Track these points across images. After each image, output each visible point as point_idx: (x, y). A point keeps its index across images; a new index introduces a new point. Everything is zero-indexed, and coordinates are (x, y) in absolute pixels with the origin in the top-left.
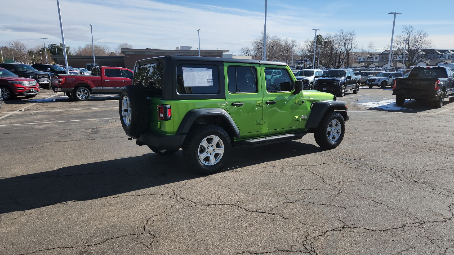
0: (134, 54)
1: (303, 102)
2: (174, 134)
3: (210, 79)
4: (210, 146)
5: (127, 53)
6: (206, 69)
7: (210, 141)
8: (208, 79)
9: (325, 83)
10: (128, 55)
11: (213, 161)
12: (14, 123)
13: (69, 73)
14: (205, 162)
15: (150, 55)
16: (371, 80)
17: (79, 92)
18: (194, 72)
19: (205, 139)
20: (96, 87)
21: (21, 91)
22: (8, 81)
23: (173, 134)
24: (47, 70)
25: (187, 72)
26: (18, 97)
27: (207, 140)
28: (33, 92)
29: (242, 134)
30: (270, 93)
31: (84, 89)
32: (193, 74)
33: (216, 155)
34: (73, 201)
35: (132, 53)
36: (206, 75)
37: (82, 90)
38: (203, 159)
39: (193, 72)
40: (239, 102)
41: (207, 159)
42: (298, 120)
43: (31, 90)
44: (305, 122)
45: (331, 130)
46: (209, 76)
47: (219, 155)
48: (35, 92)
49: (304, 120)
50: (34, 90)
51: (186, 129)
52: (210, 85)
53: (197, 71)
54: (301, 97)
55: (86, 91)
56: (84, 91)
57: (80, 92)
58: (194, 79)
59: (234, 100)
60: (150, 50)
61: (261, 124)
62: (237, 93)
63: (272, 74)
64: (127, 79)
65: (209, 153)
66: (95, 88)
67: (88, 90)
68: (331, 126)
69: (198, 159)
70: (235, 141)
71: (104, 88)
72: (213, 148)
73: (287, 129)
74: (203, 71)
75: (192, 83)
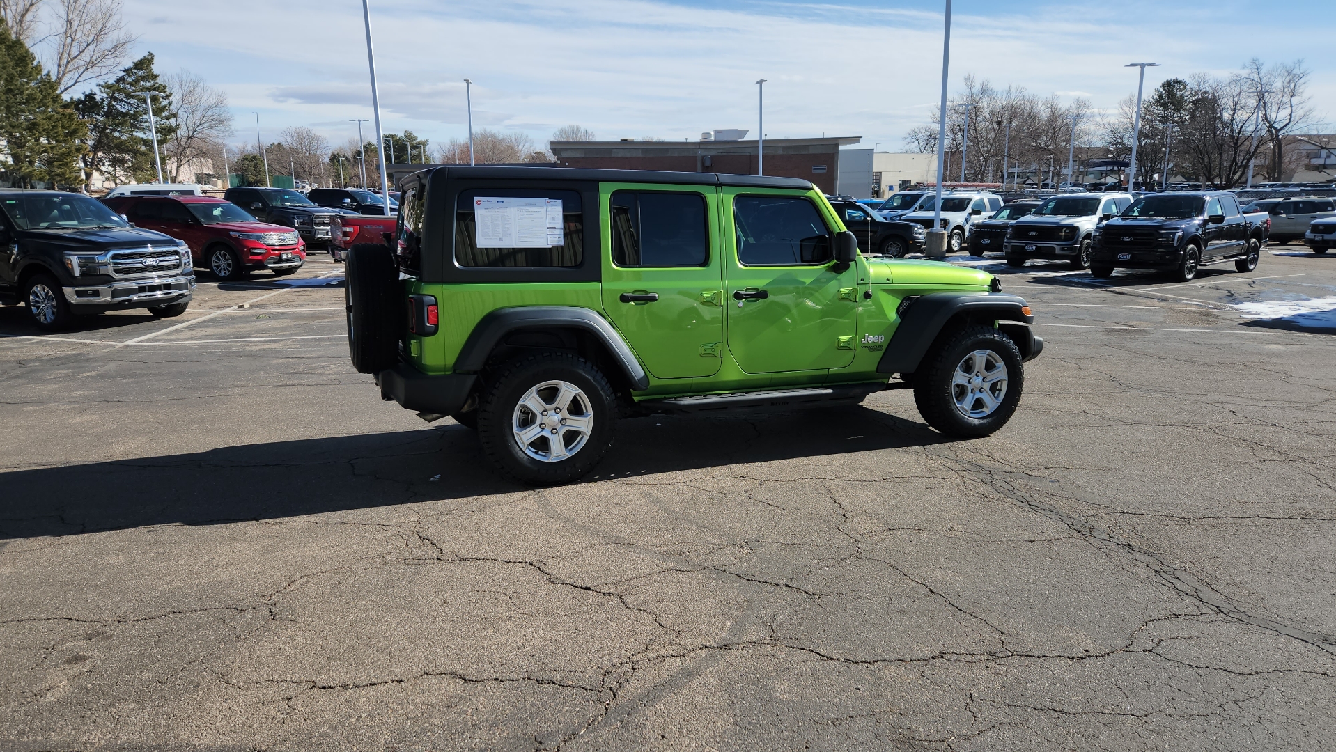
0: (583, 156)
1: (867, 296)
2: (447, 373)
3: (555, 228)
4: (551, 410)
5: (564, 155)
6: (546, 200)
7: (550, 396)
8: (550, 228)
9: (1127, 239)
10: (567, 159)
11: (558, 451)
12: (207, 337)
13: (391, 211)
14: (536, 453)
15: (627, 158)
16: (1321, 228)
18: (508, 210)
19: (534, 388)
21: (260, 257)
22: (231, 233)
23: (444, 373)
24: (344, 203)
25: (486, 209)
26: (252, 272)
27: (539, 392)
28: (287, 260)
29: (654, 382)
30: (750, 266)
32: (506, 214)
33: (570, 437)
34: (177, 524)
35: (578, 155)
36: (542, 218)
38: (527, 443)
39: (504, 210)
40: (646, 292)
41: (542, 444)
42: (847, 348)
43: (284, 256)
44: (879, 354)
45: (969, 383)
46: (553, 219)
47: (580, 436)
48: (293, 261)
49: (872, 348)
50: (290, 256)
51: (476, 362)
52: (555, 244)
53: (518, 206)
54: (862, 280)
58: (508, 228)
59: (629, 287)
60: (633, 143)
61: (715, 353)
62: (639, 267)
63: (969, 210)
65: (548, 429)
68: (968, 368)
69: (513, 442)
70: (636, 399)
72: (560, 416)
73: (808, 374)
74: (534, 205)
75: (501, 239)
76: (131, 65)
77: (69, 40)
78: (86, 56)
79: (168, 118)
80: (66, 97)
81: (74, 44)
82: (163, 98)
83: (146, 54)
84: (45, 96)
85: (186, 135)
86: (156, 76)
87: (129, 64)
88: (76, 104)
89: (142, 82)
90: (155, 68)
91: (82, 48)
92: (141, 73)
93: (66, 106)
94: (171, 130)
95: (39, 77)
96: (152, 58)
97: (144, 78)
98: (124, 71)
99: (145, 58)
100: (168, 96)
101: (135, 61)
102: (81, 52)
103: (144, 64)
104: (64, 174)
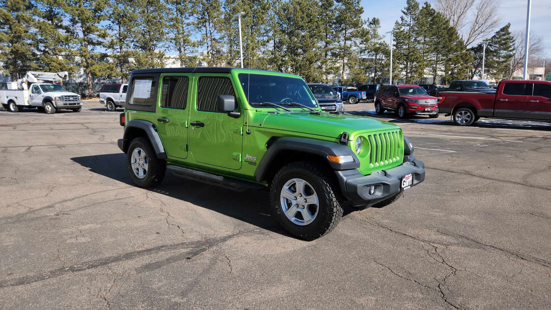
1: (248, 132)
4: (140, 159)
6: (148, 80)
8: (148, 91)
11: (141, 175)
17: (459, 114)
18: (141, 84)
19: (136, 149)
20: (484, 108)
21: (414, 110)
22: (406, 99)
25: (137, 84)
29: (168, 157)
31: (467, 110)
36: (147, 87)
37: (463, 112)
38: (135, 169)
40: (165, 118)
41: (138, 171)
45: (295, 199)
52: (148, 97)
54: (246, 123)
55: (469, 114)
56: (466, 113)
57: (461, 114)
58: (140, 91)
64: (540, 97)
65: (139, 166)
66: (482, 110)
67: (472, 112)
70: (167, 162)
71: (496, 110)
72: (142, 162)
74: (146, 82)
76: (499, 30)
77: (476, 24)
78: (480, 29)
79: (511, 51)
80: (468, 47)
81: (477, 25)
82: (511, 42)
83: (507, 24)
84: (457, 48)
85: (520, 57)
86: (510, 33)
87: (498, 29)
88: (473, 49)
89: (503, 37)
90: (510, 30)
91: (480, 26)
92: (503, 33)
93: (468, 50)
94: (510, 56)
95: (458, 40)
96: (509, 26)
97: (504, 35)
98: (496, 33)
99: (506, 26)
100: (513, 41)
101: (502, 27)
102: (479, 28)
103: (505, 29)
104: (457, 78)
